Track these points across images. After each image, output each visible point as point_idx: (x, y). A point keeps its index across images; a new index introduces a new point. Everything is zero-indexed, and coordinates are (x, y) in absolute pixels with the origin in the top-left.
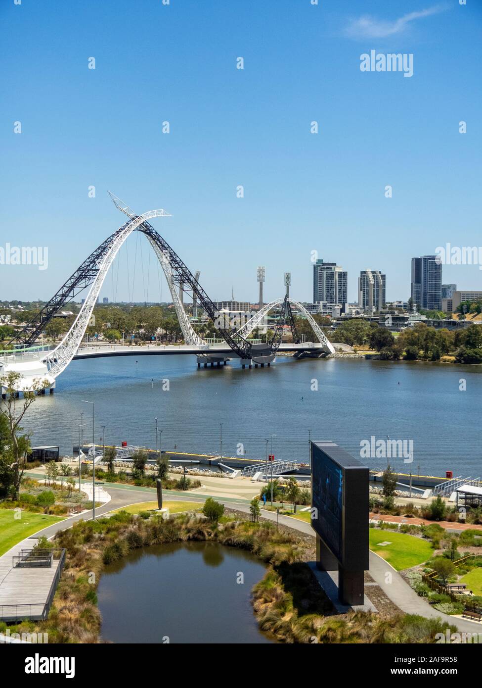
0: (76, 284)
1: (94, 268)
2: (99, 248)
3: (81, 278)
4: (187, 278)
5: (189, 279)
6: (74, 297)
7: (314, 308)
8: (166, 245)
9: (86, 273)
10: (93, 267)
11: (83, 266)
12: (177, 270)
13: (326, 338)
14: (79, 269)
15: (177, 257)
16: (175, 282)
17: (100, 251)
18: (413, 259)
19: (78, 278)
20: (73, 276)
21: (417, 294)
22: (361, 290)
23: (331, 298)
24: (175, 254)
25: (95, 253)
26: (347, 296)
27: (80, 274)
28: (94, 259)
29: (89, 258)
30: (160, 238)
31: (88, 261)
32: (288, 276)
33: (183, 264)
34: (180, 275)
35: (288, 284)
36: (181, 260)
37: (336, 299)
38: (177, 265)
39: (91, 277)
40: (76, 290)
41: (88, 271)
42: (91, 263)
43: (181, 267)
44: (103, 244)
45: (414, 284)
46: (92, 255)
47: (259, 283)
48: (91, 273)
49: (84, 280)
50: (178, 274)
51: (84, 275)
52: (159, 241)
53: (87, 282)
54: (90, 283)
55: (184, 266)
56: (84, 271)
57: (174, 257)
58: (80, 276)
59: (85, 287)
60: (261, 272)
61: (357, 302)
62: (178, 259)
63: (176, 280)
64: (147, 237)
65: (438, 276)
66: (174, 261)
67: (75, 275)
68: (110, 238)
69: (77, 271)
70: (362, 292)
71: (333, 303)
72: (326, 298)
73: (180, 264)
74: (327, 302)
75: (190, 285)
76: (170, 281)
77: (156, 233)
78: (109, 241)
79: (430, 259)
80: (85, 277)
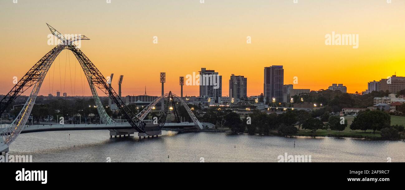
0: (25, 84)
1: (37, 74)
2: (40, 61)
3: (28, 80)
4: (101, 80)
5: (103, 81)
6: (23, 92)
7: (199, 100)
8: (87, 58)
9: (31, 77)
10: (35, 73)
11: (29, 72)
12: (95, 75)
13: (197, 119)
14: (27, 74)
15: (94, 66)
16: (94, 82)
17: (41, 63)
18: (265, 68)
19: (26, 80)
20: (23, 78)
21: (267, 91)
22: (231, 88)
23: (211, 94)
24: (93, 64)
25: (38, 64)
26: (221, 92)
27: (27, 77)
28: (37, 68)
29: (33, 67)
30: (82, 54)
31: (33, 69)
32: (182, 79)
33: (98, 71)
34: (97, 78)
35: (182, 84)
36: (97, 69)
37: (214, 94)
38: (94, 72)
39: (35, 79)
40: (25, 88)
41: (33, 75)
42: (35, 70)
43: (97, 73)
44: (43, 58)
45: (265, 84)
46: (36, 65)
47: (161, 83)
48: (34, 76)
49: (30, 82)
50: (95, 77)
51: (30, 78)
52: (82, 55)
53: (32, 83)
54: (34, 83)
55: (99, 72)
56: (30, 75)
57: (92, 66)
58: (27, 79)
59: (31, 86)
60: (163, 76)
61: (228, 96)
62: (95, 68)
63: (94, 81)
64: (74, 53)
65: (281, 79)
66: (93, 69)
67: (24, 78)
68: (48, 54)
69: (26, 75)
70: (231, 89)
71: (213, 96)
72: (208, 93)
73: (96, 71)
74: (208, 96)
75: (103, 85)
76: (90, 82)
77: (80, 51)
78: (47, 56)
79: (276, 68)
80: (31, 79)
